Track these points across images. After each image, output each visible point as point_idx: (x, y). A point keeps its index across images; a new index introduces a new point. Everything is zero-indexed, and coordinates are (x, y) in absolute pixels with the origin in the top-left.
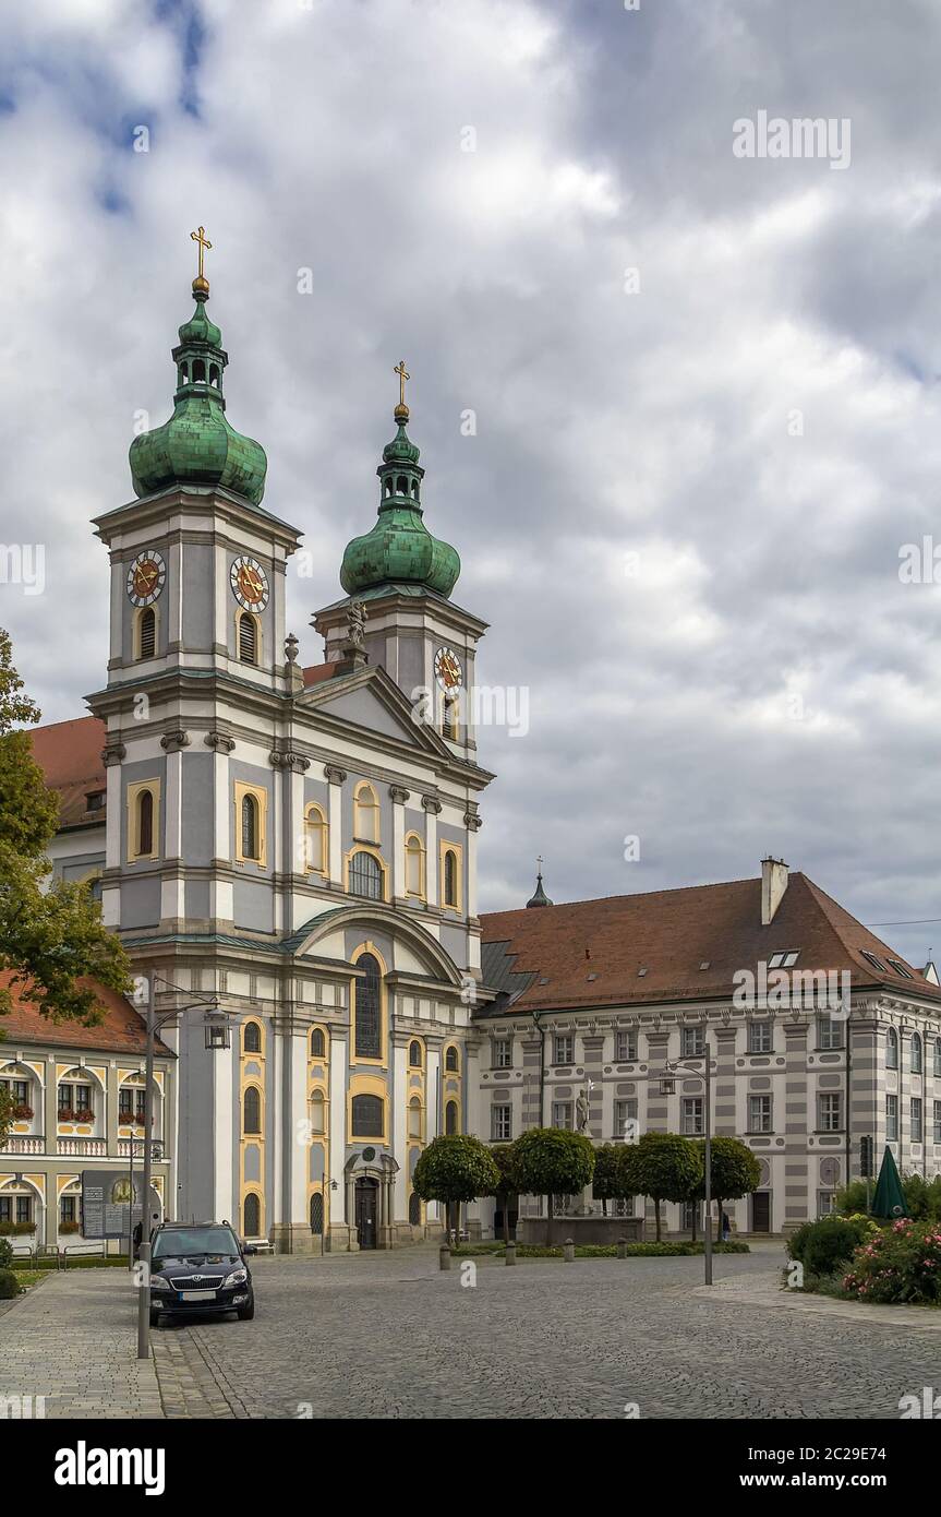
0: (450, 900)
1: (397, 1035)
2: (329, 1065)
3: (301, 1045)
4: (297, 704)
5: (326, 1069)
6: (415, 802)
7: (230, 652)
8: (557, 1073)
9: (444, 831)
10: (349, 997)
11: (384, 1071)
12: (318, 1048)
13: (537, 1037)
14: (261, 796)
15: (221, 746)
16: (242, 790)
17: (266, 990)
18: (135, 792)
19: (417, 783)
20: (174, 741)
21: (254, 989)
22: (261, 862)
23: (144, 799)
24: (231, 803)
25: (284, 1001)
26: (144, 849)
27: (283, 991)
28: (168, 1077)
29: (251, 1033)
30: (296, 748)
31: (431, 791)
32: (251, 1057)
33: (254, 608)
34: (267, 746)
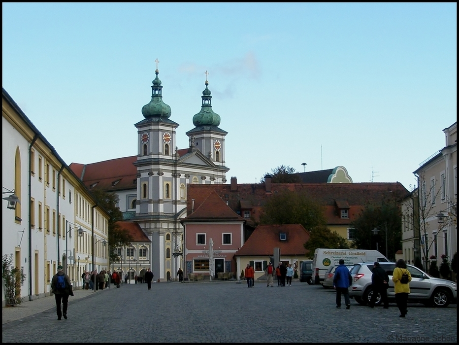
4: (178, 163)
6: (208, 179)
7: (163, 153)
14: (170, 183)
15: (161, 175)
16: (166, 183)
17: (171, 226)
18: (143, 184)
19: (208, 174)
20: (151, 174)
21: (168, 226)
22: (170, 198)
23: (145, 185)
24: (163, 186)
25: (176, 229)
26: (145, 196)
27: (175, 226)
28: (150, 246)
29: (168, 236)
30: (178, 172)
31: (212, 176)
32: (168, 241)
33: (168, 143)
34: (171, 172)
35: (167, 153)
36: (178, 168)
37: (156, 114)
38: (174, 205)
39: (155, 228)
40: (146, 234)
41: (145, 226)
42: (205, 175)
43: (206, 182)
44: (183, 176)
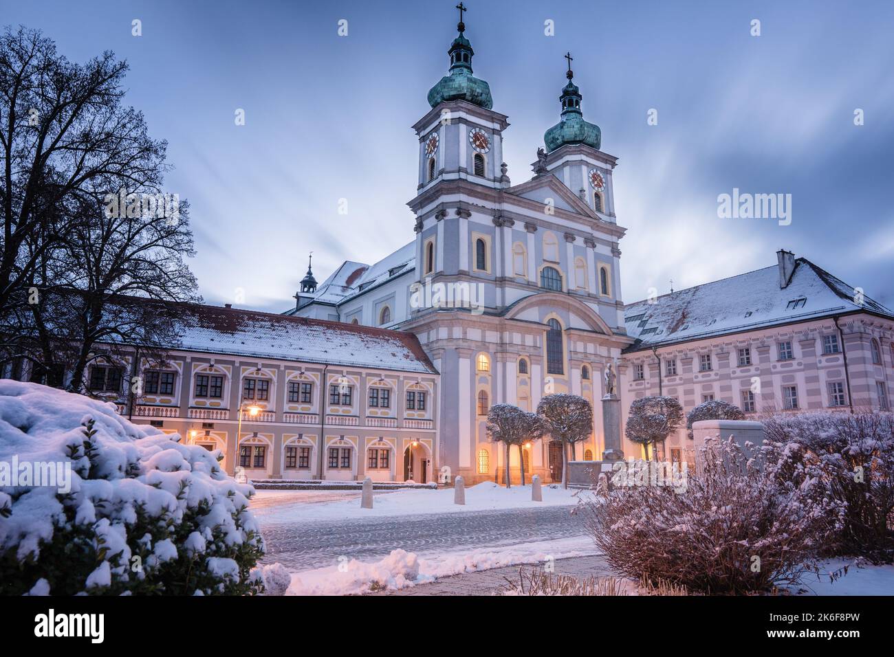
0: (605, 291)
1: (573, 362)
2: (530, 378)
3: (513, 367)
5: (528, 380)
6: (579, 241)
7: (469, 171)
8: (669, 381)
9: (598, 257)
10: (542, 341)
11: (566, 382)
12: (523, 368)
13: (657, 361)
14: (487, 239)
15: (463, 215)
16: (476, 236)
17: (493, 337)
18: (426, 243)
19: (580, 233)
20: (441, 214)
21: (483, 336)
22: (488, 271)
23: (430, 246)
24: (471, 244)
25: (502, 344)
26: (430, 270)
27: (501, 338)
28: (435, 385)
30: (506, 215)
31: (589, 236)
32: (483, 374)
33: (483, 151)
34: (491, 215)
35: (479, 172)
36: (507, 207)
38: (498, 288)
39: (450, 339)
40: (429, 355)
41: (428, 338)
42: (573, 232)
43: (576, 247)
44: (519, 226)
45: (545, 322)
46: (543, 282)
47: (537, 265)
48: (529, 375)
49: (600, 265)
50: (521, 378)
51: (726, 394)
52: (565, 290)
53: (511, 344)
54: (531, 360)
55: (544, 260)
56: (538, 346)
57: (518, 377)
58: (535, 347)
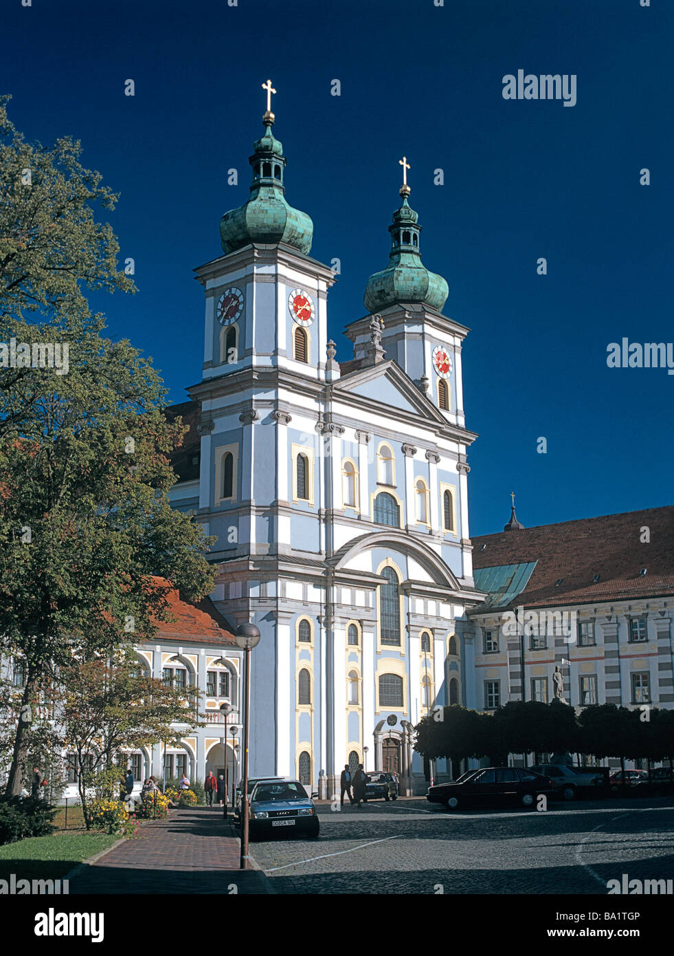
1: (412, 628)
2: (361, 651)
3: (341, 636)
4: (335, 389)
5: (359, 654)
6: (421, 455)
7: (288, 353)
9: (442, 475)
10: (376, 600)
11: (403, 655)
12: (354, 638)
14: (310, 454)
15: (281, 419)
16: (296, 450)
17: (316, 595)
18: (221, 452)
19: (423, 443)
20: (248, 416)
21: (305, 593)
22: (311, 501)
23: (229, 458)
24: (290, 460)
25: (328, 606)
26: (227, 492)
27: (327, 595)
29: (305, 625)
30: (335, 419)
31: (432, 447)
32: (304, 646)
33: (305, 323)
34: (314, 418)
35: (302, 356)
36: (337, 408)
37: (266, 231)
38: (323, 525)
42: (412, 441)
43: (416, 463)
44: (350, 434)
45: (378, 573)
46: (377, 515)
47: (370, 491)
48: (359, 647)
49: (444, 488)
50: (350, 650)
51: (615, 692)
52: (402, 526)
53: (340, 605)
54: (361, 626)
55: (378, 484)
56: (371, 606)
57: (347, 650)
58: (367, 608)
